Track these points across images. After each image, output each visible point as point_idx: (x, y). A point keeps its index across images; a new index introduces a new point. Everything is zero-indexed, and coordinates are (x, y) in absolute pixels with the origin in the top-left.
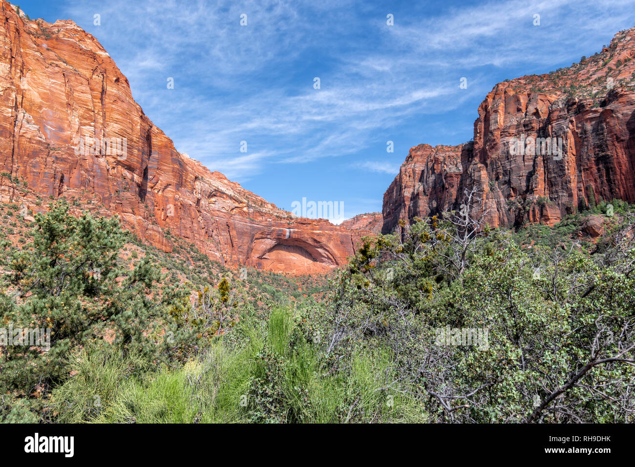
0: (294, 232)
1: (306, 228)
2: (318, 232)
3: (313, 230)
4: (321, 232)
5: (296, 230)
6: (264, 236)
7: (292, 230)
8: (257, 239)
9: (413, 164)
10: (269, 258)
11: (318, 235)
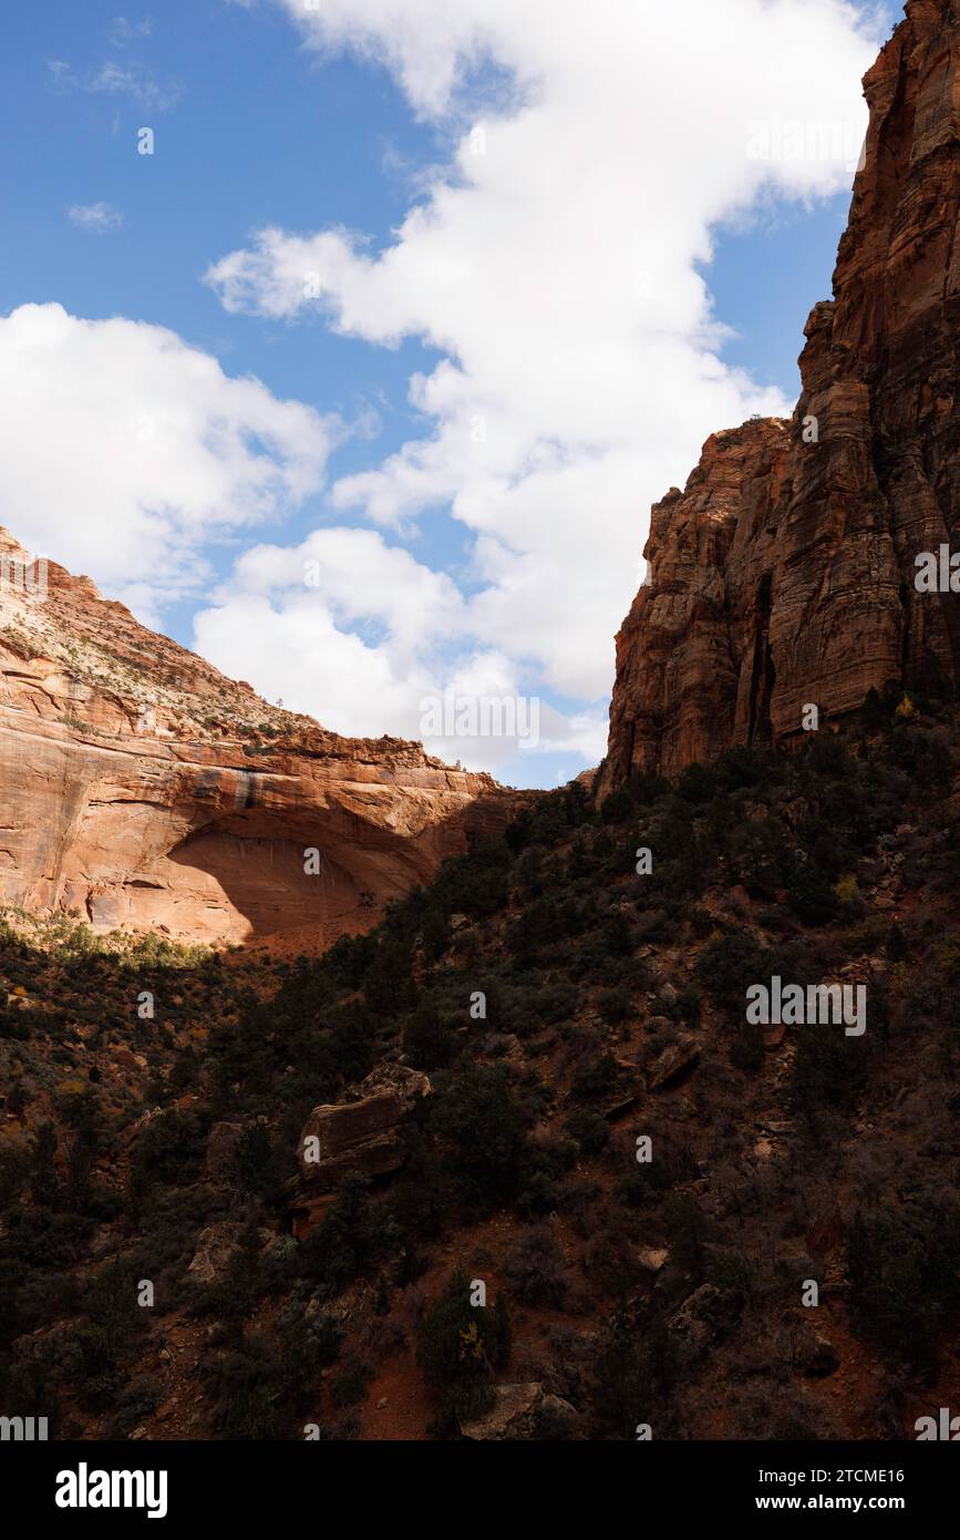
0: (269, 786)
1: (321, 771)
2: (374, 788)
3: (353, 780)
4: (385, 788)
5: (280, 777)
6: (131, 795)
7: (260, 776)
8: (94, 803)
9: (703, 497)
10: (161, 882)
11: (374, 800)
